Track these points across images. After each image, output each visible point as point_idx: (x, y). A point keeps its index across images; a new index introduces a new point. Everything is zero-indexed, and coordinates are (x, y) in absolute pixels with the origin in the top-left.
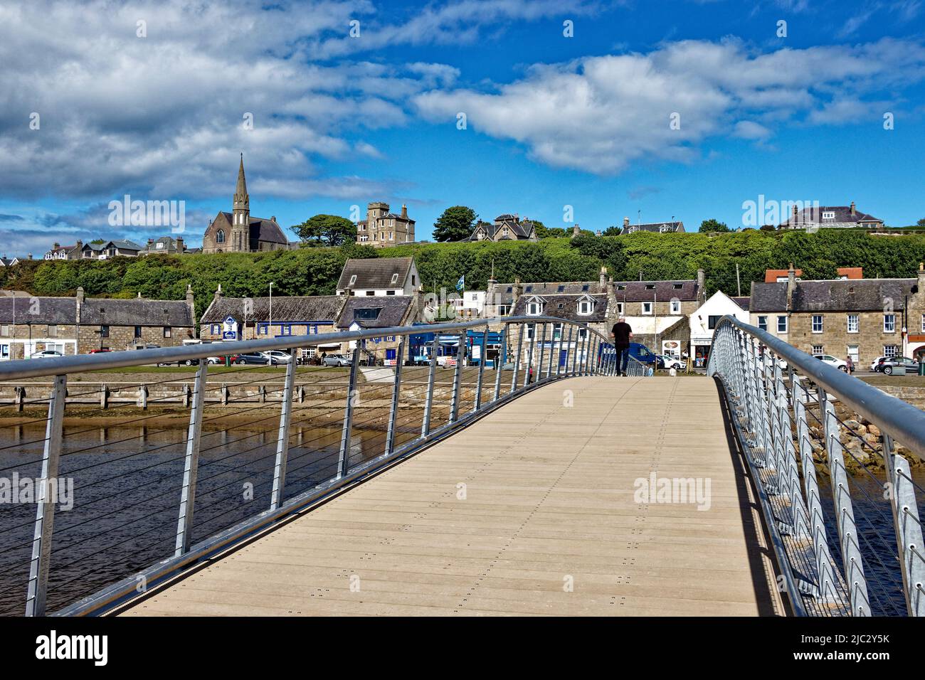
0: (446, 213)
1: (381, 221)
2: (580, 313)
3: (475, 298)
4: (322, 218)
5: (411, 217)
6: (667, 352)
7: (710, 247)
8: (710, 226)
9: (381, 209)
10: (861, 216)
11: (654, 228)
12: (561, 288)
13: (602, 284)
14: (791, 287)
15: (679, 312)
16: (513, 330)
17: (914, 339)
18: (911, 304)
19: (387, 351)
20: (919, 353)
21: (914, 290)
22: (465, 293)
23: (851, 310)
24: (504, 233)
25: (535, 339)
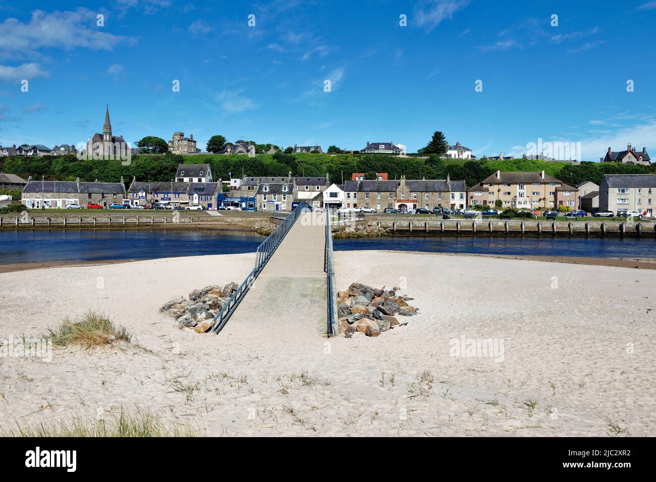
0: (212, 138)
1: (180, 141)
2: (283, 190)
3: (235, 182)
4: (149, 138)
5: (194, 140)
6: (315, 205)
7: (332, 160)
8: (333, 150)
9: (180, 135)
10: (394, 147)
11: (308, 149)
12: (273, 179)
13: (290, 178)
14: (359, 182)
15: (319, 190)
16: (258, 197)
17: (399, 201)
18: (398, 189)
19: (209, 204)
20: (400, 206)
21: (399, 184)
22: (231, 180)
23: (378, 191)
24: (240, 149)
25: (266, 200)
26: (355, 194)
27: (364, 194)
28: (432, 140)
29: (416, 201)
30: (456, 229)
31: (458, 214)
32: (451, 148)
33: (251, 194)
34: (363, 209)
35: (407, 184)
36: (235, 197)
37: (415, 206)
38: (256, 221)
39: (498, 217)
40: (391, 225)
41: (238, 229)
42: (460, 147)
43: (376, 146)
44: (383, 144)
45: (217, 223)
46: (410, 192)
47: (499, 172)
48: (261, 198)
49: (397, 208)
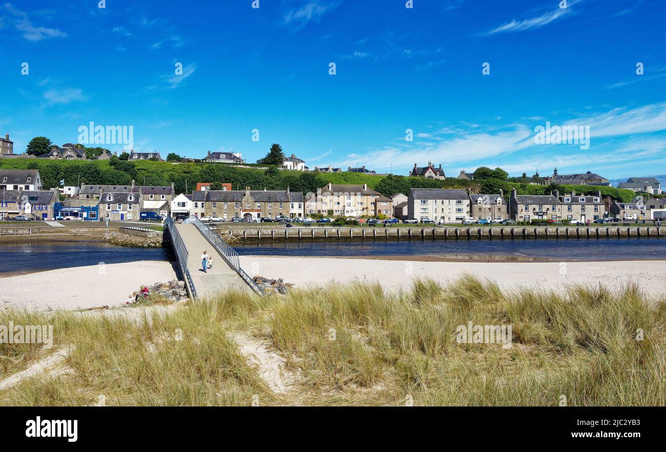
0: (34, 139)
2: (129, 200)
3: (69, 189)
5: (11, 140)
6: (162, 215)
7: (174, 168)
8: (172, 157)
10: (235, 157)
11: (146, 155)
12: (114, 188)
13: (133, 186)
14: (206, 193)
15: (164, 199)
16: (101, 206)
17: (244, 210)
18: (243, 200)
19: (43, 214)
20: (245, 215)
21: (245, 195)
22: (64, 187)
23: (225, 201)
24: (69, 153)
25: (110, 210)
26: (203, 204)
27: (211, 204)
28: (270, 152)
29: (260, 210)
30: (298, 236)
31: (297, 222)
32: (287, 160)
33: (93, 204)
34: (212, 218)
35: (252, 194)
36: (72, 206)
37: (259, 216)
38: (105, 231)
39: (331, 225)
40: (242, 233)
41: (86, 240)
42: (295, 158)
43: (217, 155)
44: (223, 153)
45: (61, 234)
46: (255, 202)
47: (330, 184)
48: (104, 207)
49: (242, 217)
